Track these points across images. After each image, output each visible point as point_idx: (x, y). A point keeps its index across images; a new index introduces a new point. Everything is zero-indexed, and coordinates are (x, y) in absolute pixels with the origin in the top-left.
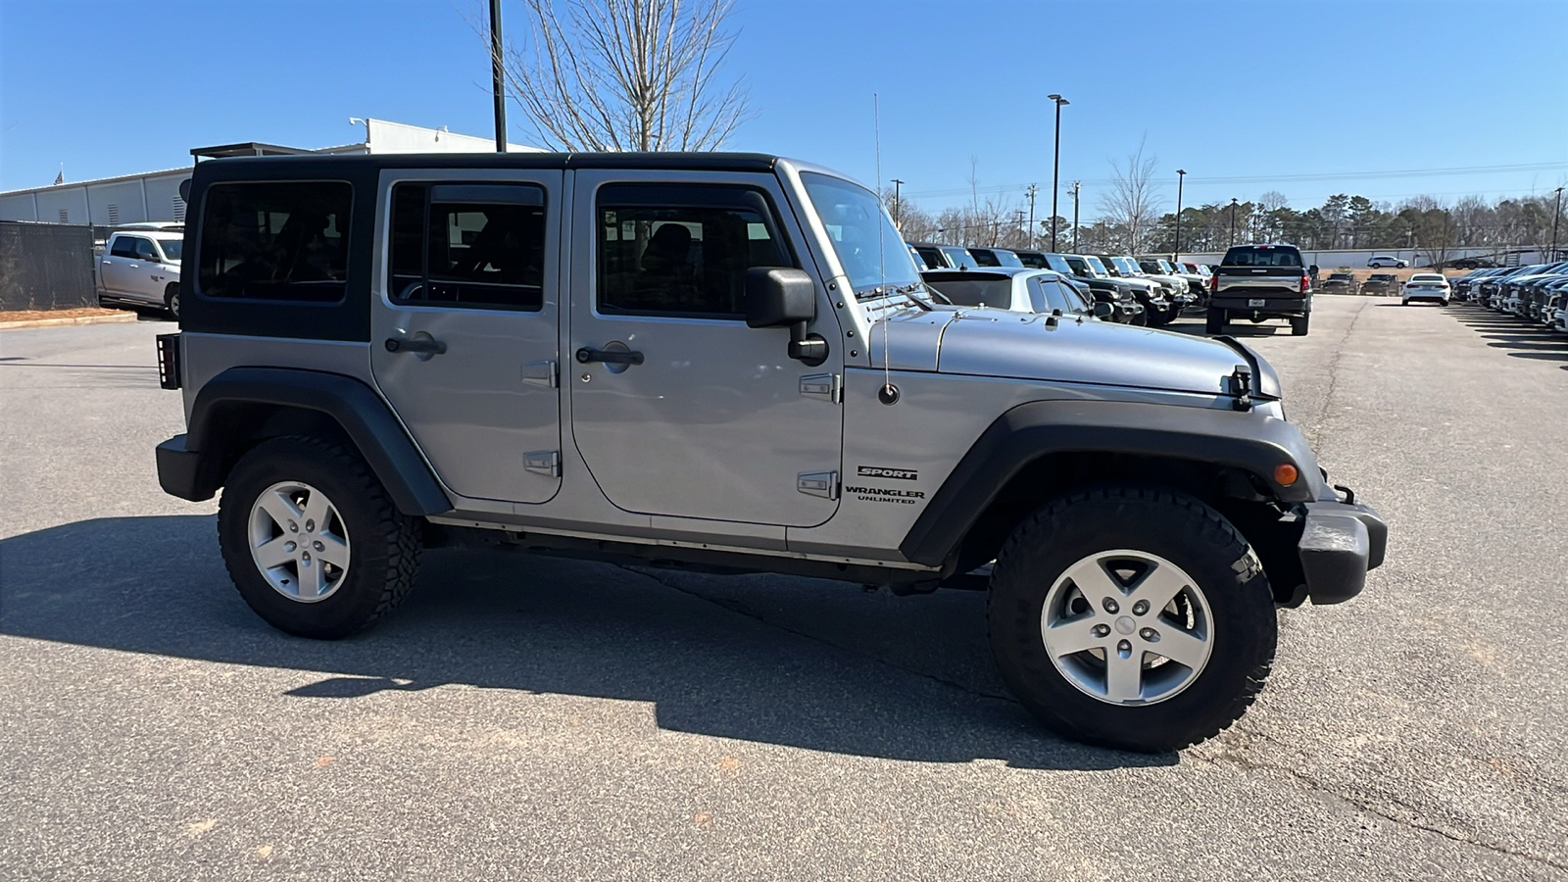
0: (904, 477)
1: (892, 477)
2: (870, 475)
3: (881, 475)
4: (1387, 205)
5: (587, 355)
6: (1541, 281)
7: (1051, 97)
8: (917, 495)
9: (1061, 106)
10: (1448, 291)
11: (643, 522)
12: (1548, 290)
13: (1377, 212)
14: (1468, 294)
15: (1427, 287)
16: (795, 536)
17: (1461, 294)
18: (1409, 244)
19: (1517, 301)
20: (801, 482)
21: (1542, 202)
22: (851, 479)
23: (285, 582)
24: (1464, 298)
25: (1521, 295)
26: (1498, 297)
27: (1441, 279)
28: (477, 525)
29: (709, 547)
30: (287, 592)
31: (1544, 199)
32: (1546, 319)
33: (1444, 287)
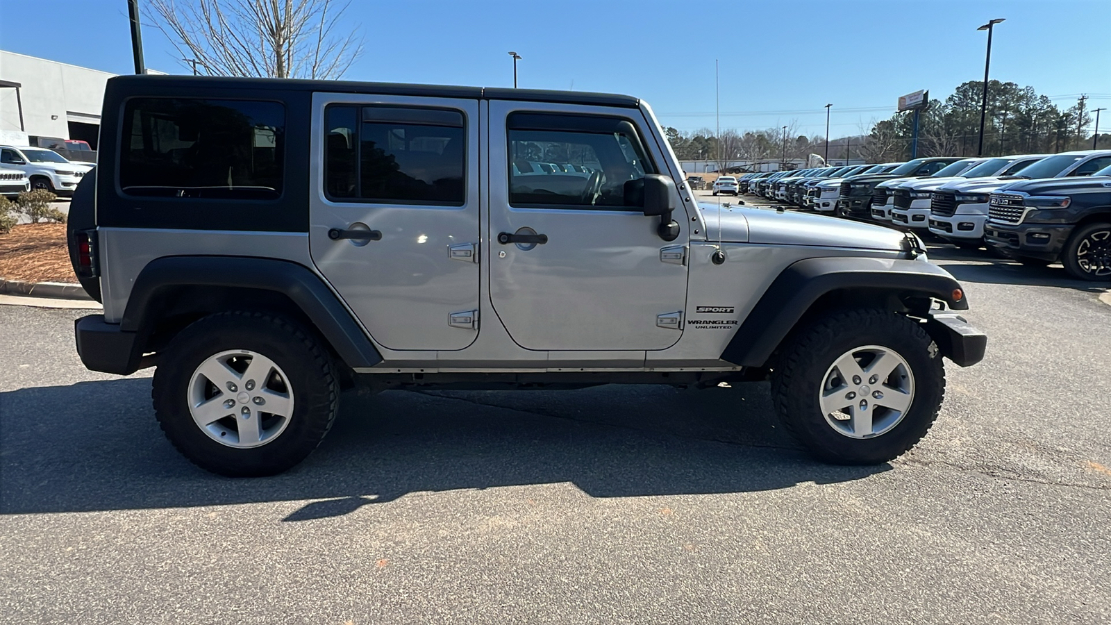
0: (726, 311)
1: (718, 312)
2: (704, 312)
3: (711, 312)
4: (686, 134)
5: (505, 238)
6: (799, 181)
7: (511, 53)
8: (733, 322)
9: (517, 60)
10: (737, 187)
11: (542, 357)
12: (806, 186)
13: (682, 138)
14: (749, 188)
15: (727, 184)
16: (652, 356)
17: (744, 189)
18: (700, 158)
19: (785, 193)
20: (659, 320)
21: (766, 134)
22: (692, 315)
23: (223, 434)
24: (746, 191)
25: (787, 189)
26: (770, 190)
27: (733, 179)
28: (399, 371)
29: (586, 370)
30: (227, 441)
31: (767, 132)
32: (806, 203)
33: (736, 185)
